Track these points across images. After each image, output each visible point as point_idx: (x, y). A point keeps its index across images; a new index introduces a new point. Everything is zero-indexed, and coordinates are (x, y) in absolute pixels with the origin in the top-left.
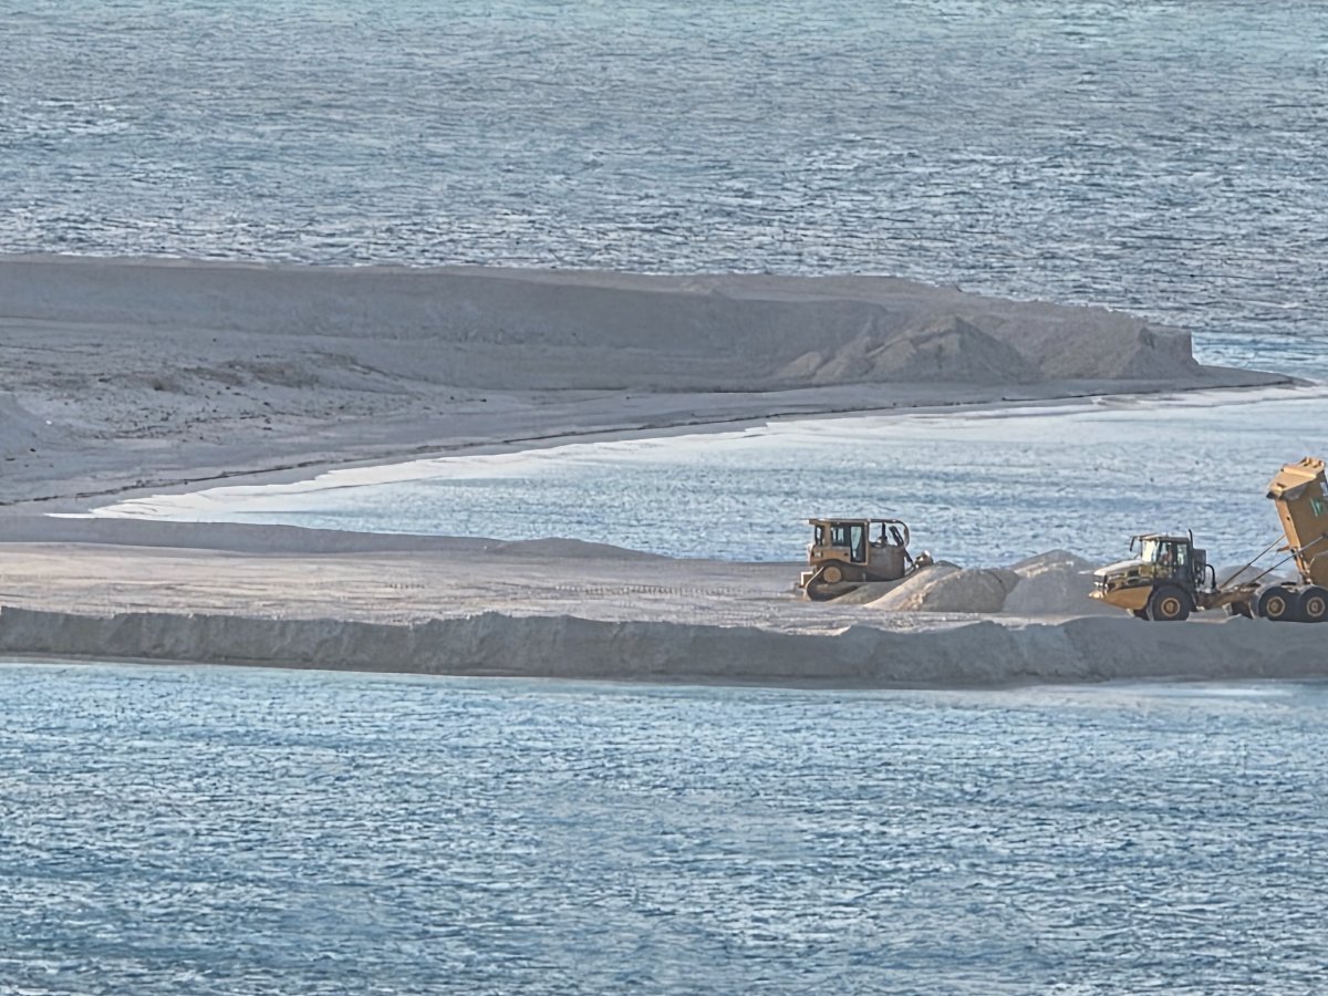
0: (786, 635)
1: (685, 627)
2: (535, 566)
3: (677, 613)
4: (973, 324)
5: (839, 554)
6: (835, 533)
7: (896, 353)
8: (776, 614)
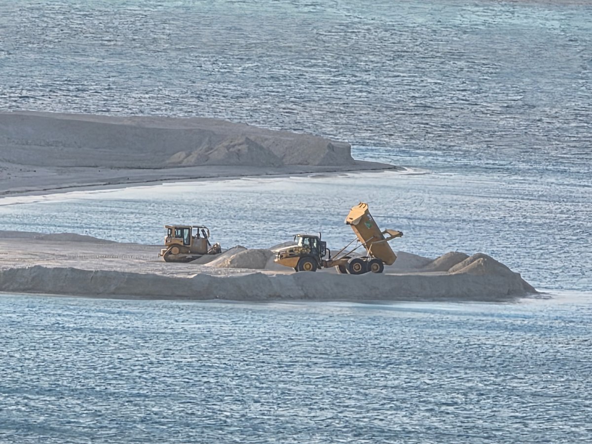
0: (168, 278)
1: (124, 273)
2: (57, 246)
3: (121, 267)
4: (253, 140)
5: (178, 241)
6: (176, 232)
7: (219, 153)
8: (165, 268)
